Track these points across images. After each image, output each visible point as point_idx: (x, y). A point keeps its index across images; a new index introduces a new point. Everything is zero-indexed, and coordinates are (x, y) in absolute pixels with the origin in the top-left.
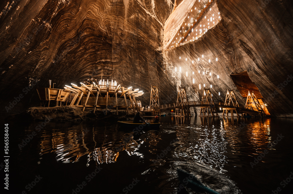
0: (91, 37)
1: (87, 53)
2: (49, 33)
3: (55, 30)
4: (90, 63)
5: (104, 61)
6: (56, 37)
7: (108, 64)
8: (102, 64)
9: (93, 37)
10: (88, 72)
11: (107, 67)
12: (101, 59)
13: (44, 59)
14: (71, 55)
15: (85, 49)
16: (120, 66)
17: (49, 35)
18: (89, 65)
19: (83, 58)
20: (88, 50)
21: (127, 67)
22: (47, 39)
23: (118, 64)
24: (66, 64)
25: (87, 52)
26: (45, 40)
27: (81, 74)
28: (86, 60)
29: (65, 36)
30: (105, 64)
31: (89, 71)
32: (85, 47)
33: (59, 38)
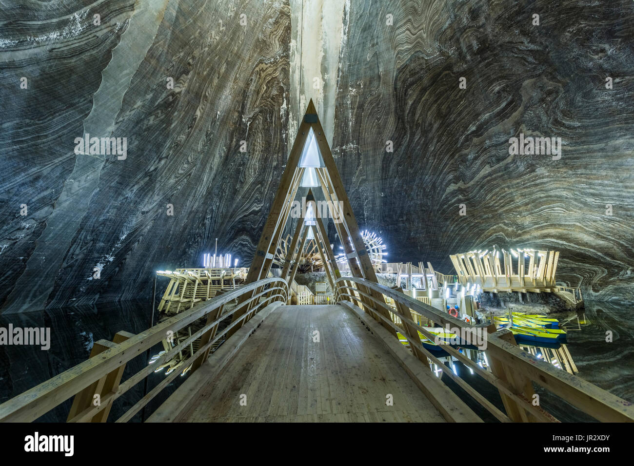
0: (423, 99)
1: (432, 138)
2: (359, 155)
3: (365, 144)
4: (446, 158)
5: (474, 128)
6: (371, 153)
7: (487, 129)
8: (475, 140)
9: (427, 93)
10: (451, 180)
11: (490, 138)
12: (466, 128)
13: (366, 198)
14: (404, 166)
15: (425, 133)
16: (526, 108)
17: (359, 159)
18: (446, 164)
19: (428, 154)
20: (431, 130)
21: (549, 93)
22: (358, 166)
23: (514, 109)
24: (402, 187)
25: (430, 135)
26: (357, 169)
27: (439, 193)
28: (435, 156)
29: (382, 139)
30: (481, 135)
31: (451, 176)
32: (422, 129)
33: (375, 149)
